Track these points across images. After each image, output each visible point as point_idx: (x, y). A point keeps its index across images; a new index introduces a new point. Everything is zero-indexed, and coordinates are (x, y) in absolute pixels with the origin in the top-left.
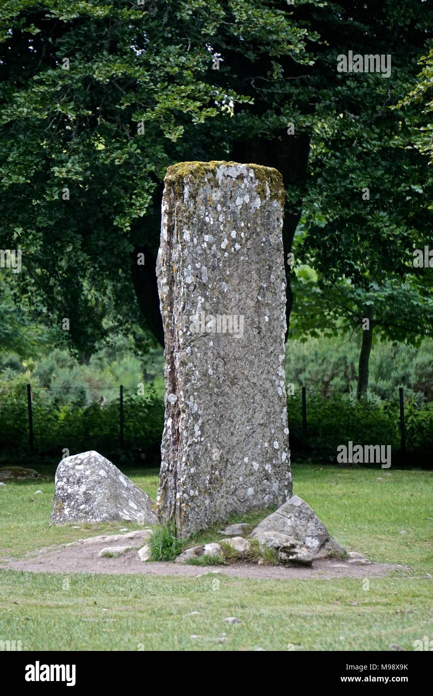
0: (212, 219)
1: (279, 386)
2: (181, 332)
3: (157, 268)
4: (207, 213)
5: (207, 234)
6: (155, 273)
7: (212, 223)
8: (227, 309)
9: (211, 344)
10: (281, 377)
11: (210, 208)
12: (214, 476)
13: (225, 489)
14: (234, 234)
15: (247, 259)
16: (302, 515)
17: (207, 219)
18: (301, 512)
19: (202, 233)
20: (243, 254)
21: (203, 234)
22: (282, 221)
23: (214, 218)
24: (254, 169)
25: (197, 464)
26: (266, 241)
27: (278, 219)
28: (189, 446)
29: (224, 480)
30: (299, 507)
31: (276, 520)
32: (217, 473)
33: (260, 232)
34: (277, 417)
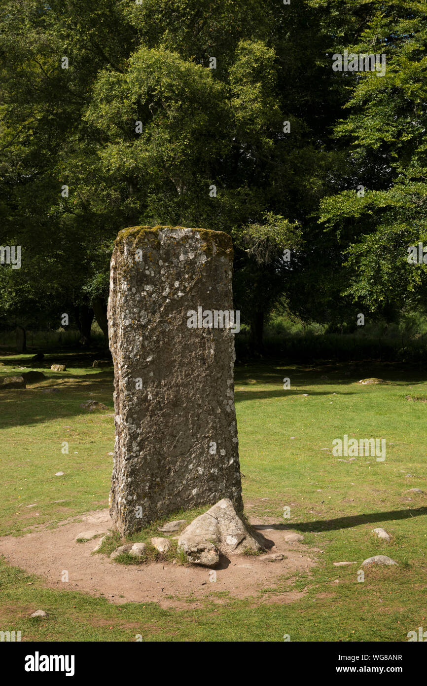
0: (152, 272)
1: (228, 404)
2: (119, 366)
3: (108, 312)
4: (147, 268)
5: (147, 284)
6: (106, 317)
7: (153, 275)
8: (170, 345)
9: (152, 374)
10: (230, 397)
11: (151, 263)
12: (154, 483)
13: (167, 492)
14: (177, 284)
15: (192, 304)
16: (226, 516)
17: (147, 272)
18: (225, 513)
19: (142, 283)
20: (187, 300)
21: (143, 285)
22: (230, 273)
23: (154, 272)
24: (200, 231)
25: (135, 474)
26: (213, 289)
27: (226, 272)
28: (126, 460)
29: (166, 485)
30: (225, 509)
31: (204, 520)
32: (158, 479)
33: (206, 282)
34: (225, 430)
